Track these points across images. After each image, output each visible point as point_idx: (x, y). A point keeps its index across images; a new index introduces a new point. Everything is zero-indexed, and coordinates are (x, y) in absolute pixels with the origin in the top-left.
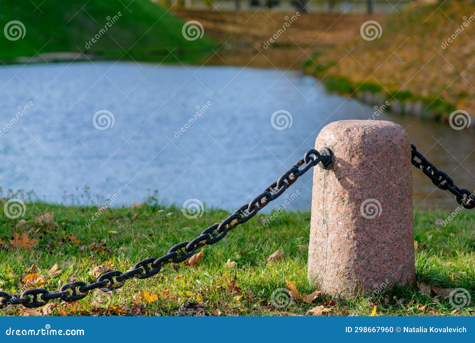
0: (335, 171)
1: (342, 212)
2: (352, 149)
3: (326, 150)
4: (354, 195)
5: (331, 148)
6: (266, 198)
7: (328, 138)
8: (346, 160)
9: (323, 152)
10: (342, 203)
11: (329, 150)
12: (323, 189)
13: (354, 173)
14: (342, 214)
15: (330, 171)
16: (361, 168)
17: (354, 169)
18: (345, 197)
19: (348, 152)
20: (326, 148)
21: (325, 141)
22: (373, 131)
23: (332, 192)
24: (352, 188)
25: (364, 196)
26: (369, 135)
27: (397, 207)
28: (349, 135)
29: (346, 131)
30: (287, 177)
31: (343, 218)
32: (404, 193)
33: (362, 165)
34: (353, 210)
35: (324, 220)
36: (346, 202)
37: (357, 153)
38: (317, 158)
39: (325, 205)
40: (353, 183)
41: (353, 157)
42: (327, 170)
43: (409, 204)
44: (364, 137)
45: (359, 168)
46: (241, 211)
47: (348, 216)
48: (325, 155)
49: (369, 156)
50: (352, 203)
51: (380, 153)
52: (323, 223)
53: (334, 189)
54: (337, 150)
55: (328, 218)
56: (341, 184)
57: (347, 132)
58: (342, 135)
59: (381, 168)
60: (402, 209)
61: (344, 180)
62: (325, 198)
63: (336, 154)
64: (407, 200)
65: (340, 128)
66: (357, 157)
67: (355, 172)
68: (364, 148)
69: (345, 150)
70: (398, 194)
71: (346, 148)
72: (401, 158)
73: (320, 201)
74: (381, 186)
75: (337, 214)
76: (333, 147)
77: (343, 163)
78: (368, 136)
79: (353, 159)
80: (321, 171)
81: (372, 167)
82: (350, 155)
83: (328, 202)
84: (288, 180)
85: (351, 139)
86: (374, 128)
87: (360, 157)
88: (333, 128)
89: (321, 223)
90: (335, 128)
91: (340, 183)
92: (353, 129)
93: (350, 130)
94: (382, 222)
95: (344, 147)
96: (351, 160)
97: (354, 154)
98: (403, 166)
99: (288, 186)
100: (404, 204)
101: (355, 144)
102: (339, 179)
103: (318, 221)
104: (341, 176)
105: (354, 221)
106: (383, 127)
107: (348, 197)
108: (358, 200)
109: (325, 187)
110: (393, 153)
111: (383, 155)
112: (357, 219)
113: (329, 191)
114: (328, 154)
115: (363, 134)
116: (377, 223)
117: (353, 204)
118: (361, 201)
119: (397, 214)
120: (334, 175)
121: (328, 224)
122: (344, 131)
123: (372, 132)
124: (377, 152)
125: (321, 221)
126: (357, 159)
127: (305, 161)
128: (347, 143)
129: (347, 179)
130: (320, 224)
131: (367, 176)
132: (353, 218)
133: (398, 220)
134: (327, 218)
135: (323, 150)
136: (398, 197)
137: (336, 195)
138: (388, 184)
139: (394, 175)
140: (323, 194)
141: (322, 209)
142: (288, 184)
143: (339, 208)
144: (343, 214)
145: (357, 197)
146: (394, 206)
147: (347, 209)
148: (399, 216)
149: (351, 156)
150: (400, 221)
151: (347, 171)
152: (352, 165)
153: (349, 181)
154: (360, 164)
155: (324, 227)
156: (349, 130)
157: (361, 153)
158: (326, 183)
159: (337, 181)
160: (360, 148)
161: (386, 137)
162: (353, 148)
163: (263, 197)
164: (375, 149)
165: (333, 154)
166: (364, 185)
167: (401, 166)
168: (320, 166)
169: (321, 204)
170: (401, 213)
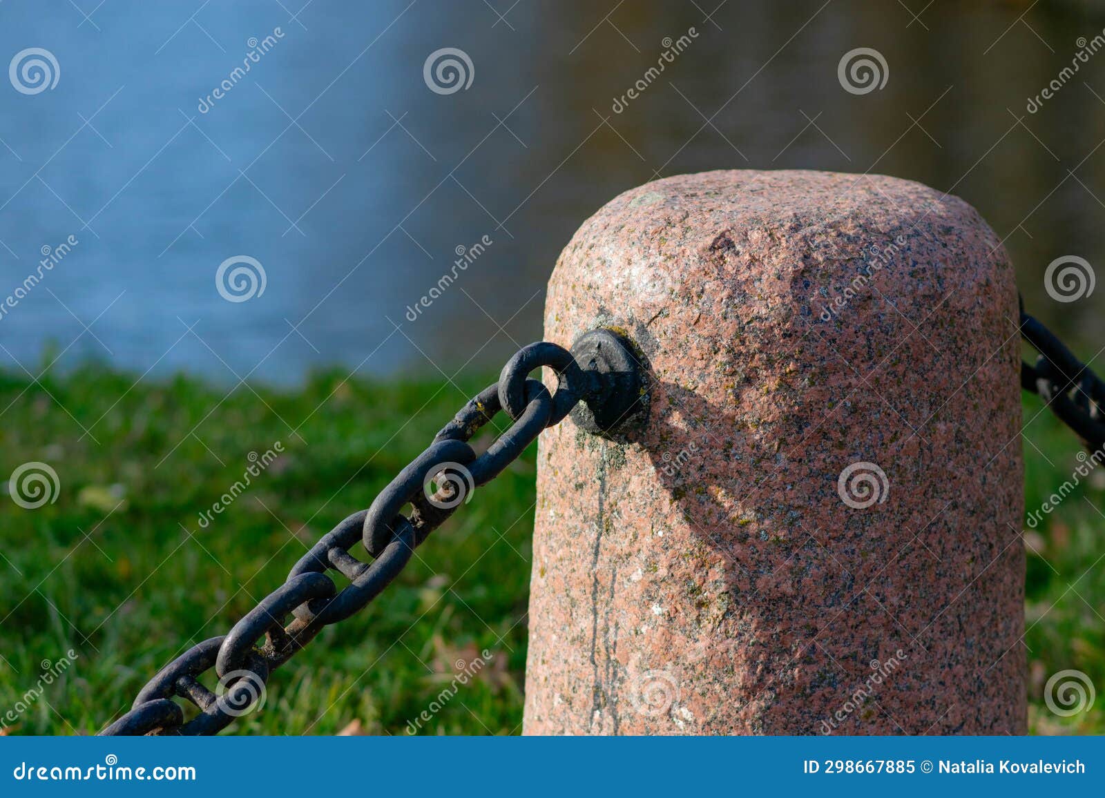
0: (654, 452)
1: (691, 658)
2: (743, 342)
3: (607, 341)
4: (757, 574)
5: (633, 334)
6: (311, 607)
7: (615, 282)
8: (711, 399)
9: (594, 351)
10: (694, 615)
11: (624, 341)
12: (594, 535)
13: (756, 465)
14: (693, 668)
15: (631, 450)
16: (790, 439)
17: (757, 446)
18: (709, 585)
19: (722, 357)
20: (611, 332)
21: (600, 293)
22: (849, 248)
23: (643, 556)
24: (743, 539)
25: (806, 580)
26: (832, 269)
27: (964, 619)
28: (729, 268)
29: (713, 248)
30: (418, 495)
31: (698, 690)
32: (995, 549)
33: (797, 421)
34: (752, 649)
35: (597, 688)
36: (715, 611)
37: (770, 364)
38: (564, 386)
39: (601, 613)
40: (750, 515)
41: (748, 381)
42: (612, 444)
43: (1013, 596)
44: (802, 279)
45: (782, 441)
46: (182, 681)
47: (726, 680)
48: (603, 368)
49: (832, 378)
50: (747, 617)
51: (885, 361)
52: (591, 703)
53: (648, 540)
54: (663, 343)
55: (622, 681)
56: (687, 519)
57: (718, 253)
58: (693, 268)
59: (887, 436)
60: (983, 629)
61: (703, 498)
62: (606, 581)
63: (658, 364)
64: (1007, 579)
65: (677, 230)
66: (772, 384)
67: (761, 457)
68: (806, 338)
69: (706, 345)
70: (969, 557)
71: (714, 340)
72: (981, 377)
73: (575, 593)
74: (890, 528)
75: (670, 665)
76: (642, 329)
77: (699, 411)
78: (826, 275)
79: (750, 394)
80: (581, 446)
81: (844, 433)
82: (734, 373)
83: (618, 601)
84: (418, 506)
85: (739, 292)
86: (850, 229)
87: (785, 385)
88: (642, 228)
89: (585, 705)
90: (651, 229)
91: (680, 515)
92: (745, 239)
93: (729, 244)
94: (895, 705)
95: (707, 329)
96: (738, 397)
97: (755, 369)
98: (993, 415)
99: (421, 535)
100: (995, 601)
101: (759, 318)
102: (677, 494)
103: (568, 692)
104: (690, 480)
105: (754, 706)
106: (895, 223)
107: (723, 588)
108: (775, 602)
109: (604, 523)
110: (947, 356)
111: (901, 369)
112: (768, 695)
113: (624, 546)
114: (622, 366)
115: (801, 265)
116: (870, 714)
117: (751, 620)
118: (790, 604)
119: (964, 653)
120: (653, 469)
121: (621, 713)
122: (701, 245)
123: (843, 251)
124: (872, 357)
125: (583, 695)
126: (768, 392)
127: (503, 402)
128: (717, 312)
129: (720, 495)
130: (577, 705)
131: (821, 481)
132: (750, 692)
133: (965, 684)
134: (617, 685)
135: (596, 338)
136: (968, 570)
137: (663, 572)
138: (920, 512)
139: (951, 465)
140: (591, 558)
141: (589, 634)
142: (420, 523)
143: (679, 639)
144: (699, 669)
145: (772, 584)
146: (950, 619)
147: (721, 648)
148: (973, 666)
149: (737, 379)
150: (974, 689)
151: (718, 454)
152: (744, 425)
153: (726, 505)
154: (787, 419)
155: (600, 725)
156: (724, 243)
157: (792, 366)
158: (606, 507)
159: (667, 501)
160: (785, 336)
161: (912, 275)
162: (751, 336)
163: (294, 606)
164: (862, 341)
165: (648, 366)
166: (804, 526)
167: (984, 418)
168: (579, 422)
169: (585, 606)
170: (982, 650)
